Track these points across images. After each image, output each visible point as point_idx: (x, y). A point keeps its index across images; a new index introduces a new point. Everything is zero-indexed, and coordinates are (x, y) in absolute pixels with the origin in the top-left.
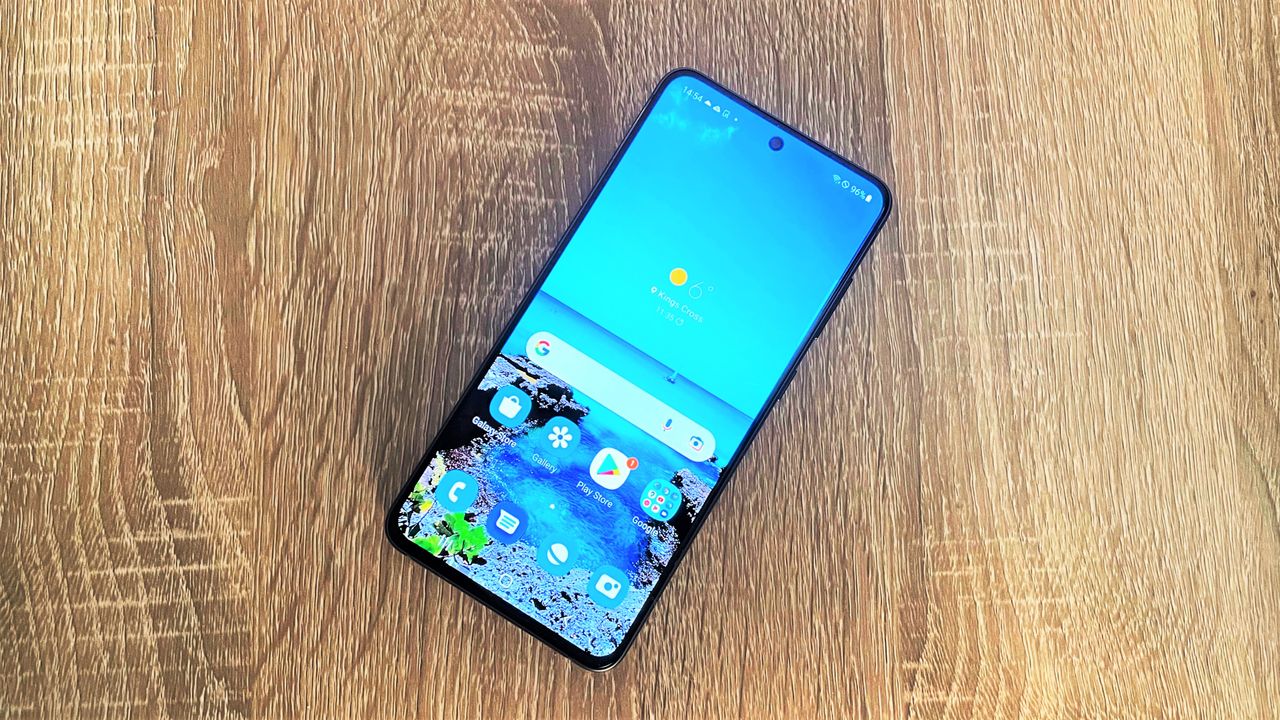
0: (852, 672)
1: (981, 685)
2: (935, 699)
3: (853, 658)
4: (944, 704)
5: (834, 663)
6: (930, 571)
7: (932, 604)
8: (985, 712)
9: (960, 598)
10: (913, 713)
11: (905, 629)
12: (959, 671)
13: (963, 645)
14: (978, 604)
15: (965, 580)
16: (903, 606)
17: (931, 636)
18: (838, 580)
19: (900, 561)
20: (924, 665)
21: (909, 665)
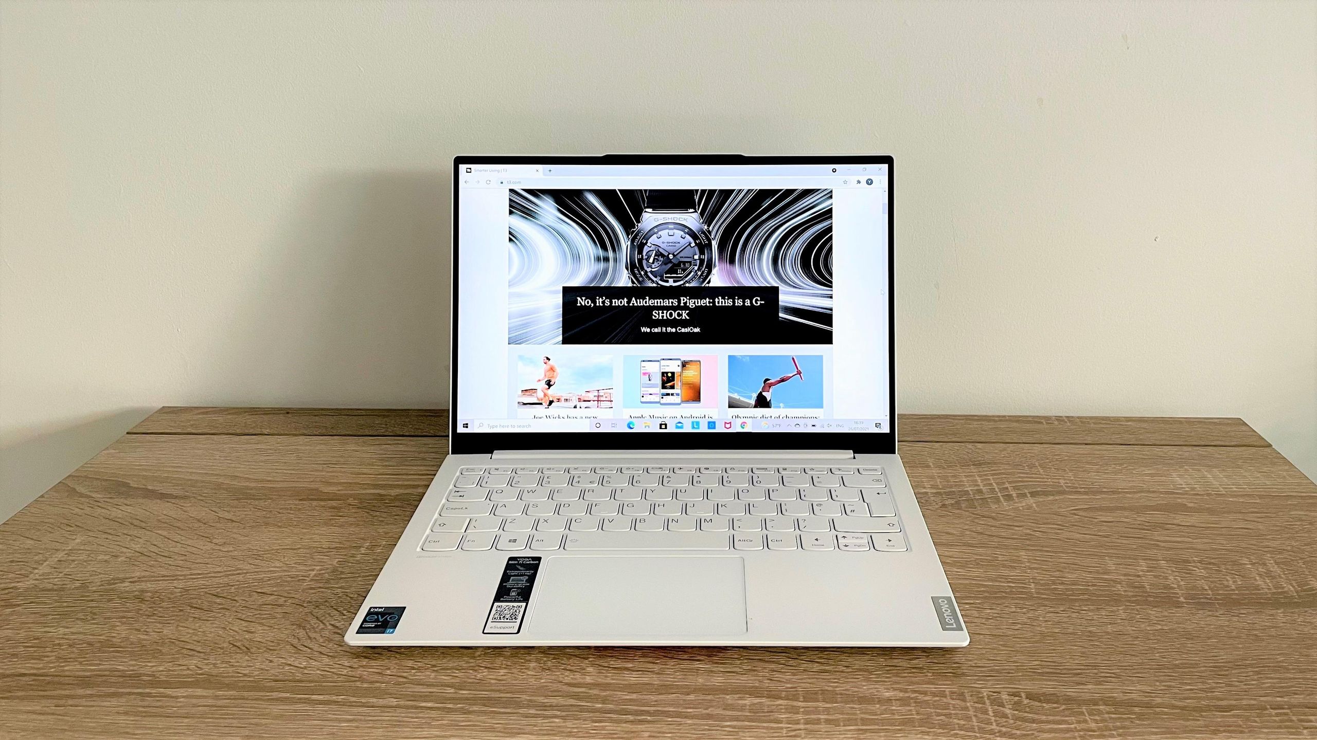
0: (1012, 673)
1: (1020, 723)
2: (1006, 704)
3: (1020, 674)
4: (1005, 708)
5: (1014, 667)
6: (1084, 708)
7: (1064, 707)
8: (1004, 724)
9: (1073, 718)
10: (994, 694)
11: (1044, 694)
12: (1026, 714)
13: (1044, 718)
14: (1072, 726)
15: (1085, 721)
16: (1059, 695)
17: (1044, 705)
18: (1065, 671)
19: (1087, 696)
20: (1026, 701)
21: (1023, 695)
